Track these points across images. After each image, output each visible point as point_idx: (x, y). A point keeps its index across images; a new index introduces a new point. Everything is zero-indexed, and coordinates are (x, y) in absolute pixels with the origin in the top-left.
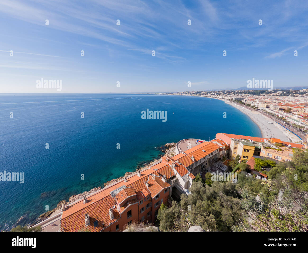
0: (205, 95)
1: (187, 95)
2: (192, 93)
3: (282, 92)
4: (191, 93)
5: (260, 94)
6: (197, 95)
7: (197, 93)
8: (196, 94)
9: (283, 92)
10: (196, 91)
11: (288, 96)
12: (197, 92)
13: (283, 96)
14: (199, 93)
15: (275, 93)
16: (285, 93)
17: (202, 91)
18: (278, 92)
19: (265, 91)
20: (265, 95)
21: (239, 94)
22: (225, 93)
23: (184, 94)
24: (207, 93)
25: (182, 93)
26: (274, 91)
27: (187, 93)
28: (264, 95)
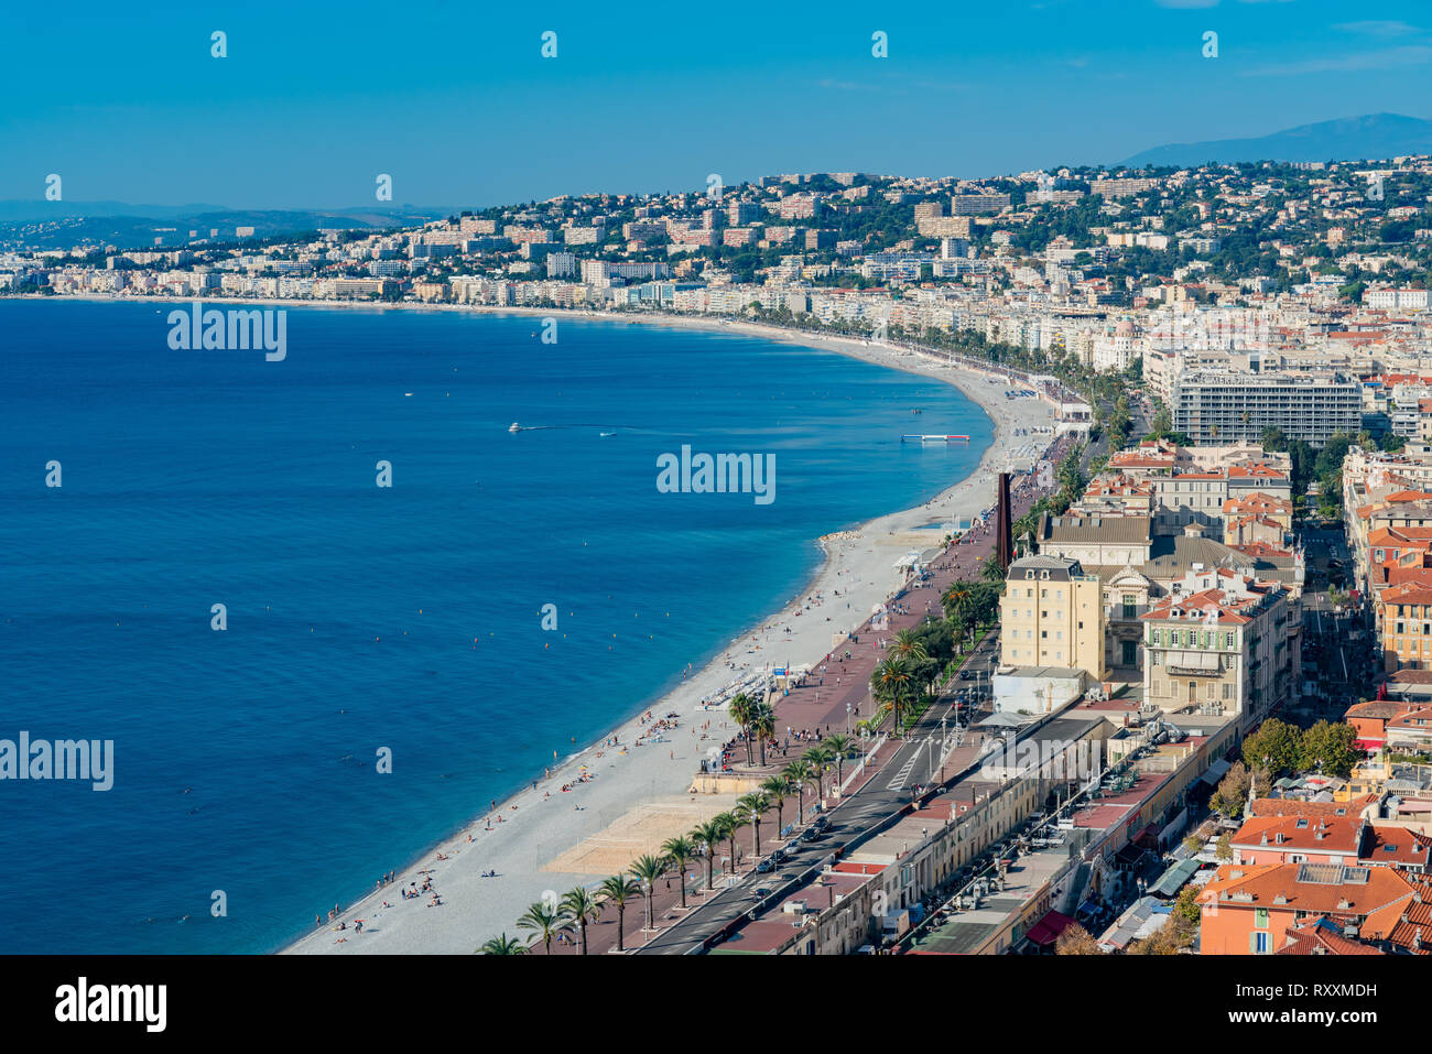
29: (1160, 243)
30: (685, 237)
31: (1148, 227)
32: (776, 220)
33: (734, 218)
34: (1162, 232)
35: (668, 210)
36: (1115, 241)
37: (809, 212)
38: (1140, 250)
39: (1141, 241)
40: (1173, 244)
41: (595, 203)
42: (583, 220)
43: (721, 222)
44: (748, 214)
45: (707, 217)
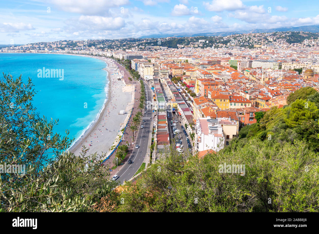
0: (83, 52)
1: (41, 51)
2: (55, 46)
3: (204, 41)
4: (51, 47)
5: (178, 45)
6: (67, 50)
7: (66, 47)
8: (63, 49)
9: (206, 41)
10: (65, 41)
11: (211, 46)
12: (65, 43)
13: (206, 47)
14: (71, 45)
15: (197, 43)
16: (207, 42)
17: (79, 42)
18: (200, 41)
19: (184, 40)
20: (183, 48)
21: (145, 47)
22: (124, 45)
23: (33, 48)
24: (90, 45)
25: (29, 46)
26: (195, 38)
27: (41, 46)
28: (183, 46)
29: (102, 46)
30: (54, 46)
31: (101, 45)
32: (63, 44)
33: (58, 44)
34: (102, 45)
35: (51, 43)
36: (98, 46)
37: (66, 44)
38: (101, 47)
39: (101, 46)
40: (104, 46)
41: (42, 43)
42: (42, 44)
43: (57, 45)
44: (60, 44)
45: (55, 44)
